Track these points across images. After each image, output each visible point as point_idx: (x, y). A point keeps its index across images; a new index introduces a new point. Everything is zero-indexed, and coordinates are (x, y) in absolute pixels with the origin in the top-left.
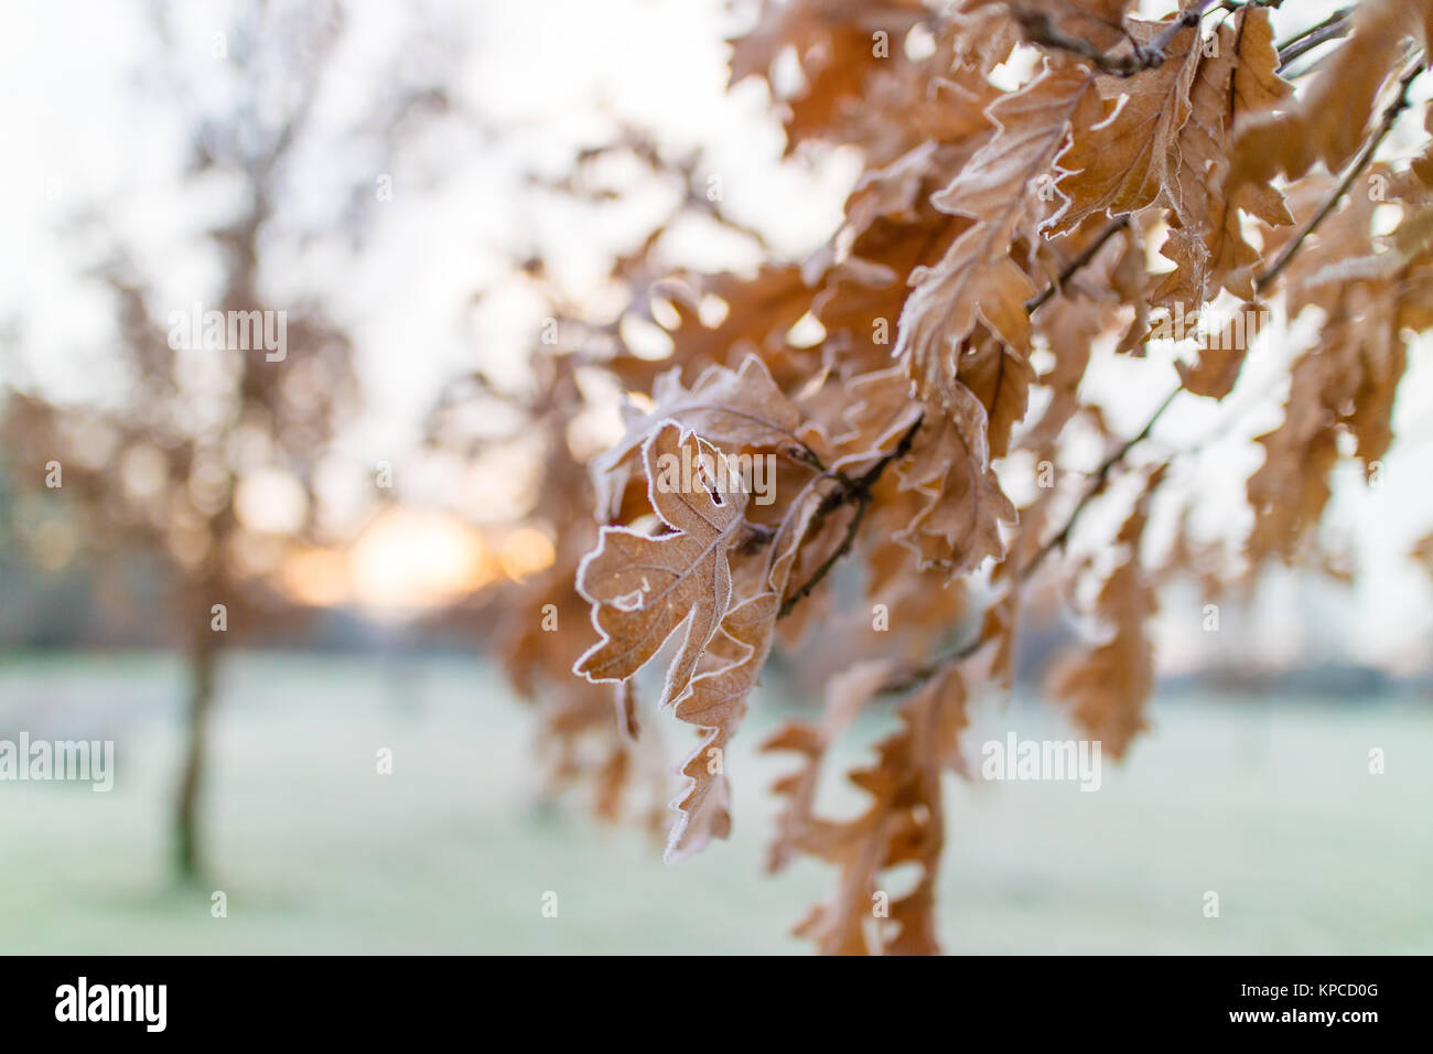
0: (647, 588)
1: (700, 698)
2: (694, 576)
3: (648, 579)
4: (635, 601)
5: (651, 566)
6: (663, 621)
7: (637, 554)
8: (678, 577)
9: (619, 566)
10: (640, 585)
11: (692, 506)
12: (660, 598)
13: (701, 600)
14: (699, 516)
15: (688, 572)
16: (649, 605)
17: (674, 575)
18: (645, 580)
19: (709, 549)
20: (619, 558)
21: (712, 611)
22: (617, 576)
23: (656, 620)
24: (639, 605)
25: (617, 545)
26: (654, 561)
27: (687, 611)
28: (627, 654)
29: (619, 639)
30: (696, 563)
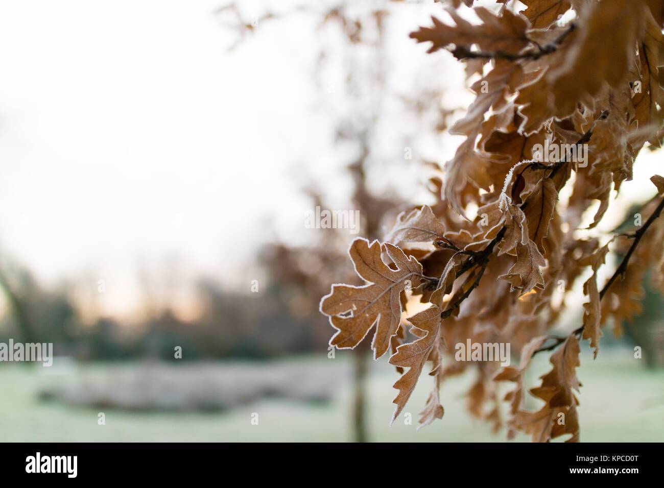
0: (355, 308)
1: (402, 354)
2: (379, 302)
3: (355, 305)
4: (349, 314)
5: (357, 299)
6: (364, 322)
7: (350, 295)
8: (370, 303)
9: (341, 300)
10: (351, 307)
11: (379, 272)
12: (362, 312)
13: (384, 312)
14: (382, 276)
15: (376, 300)
16: (356, 316)
17: (368, 302)
18: (354, 306)
19: (387, 290)
20: (341, 297)
21: (391, 317)
22: (341, 304)
23: (361, 322)
24: (352, 316)
25: (340, 291)
26: (358, 297)
27: (376, 317)
28: (350, 336)
29: (345, 331)
30: (380, 296)
